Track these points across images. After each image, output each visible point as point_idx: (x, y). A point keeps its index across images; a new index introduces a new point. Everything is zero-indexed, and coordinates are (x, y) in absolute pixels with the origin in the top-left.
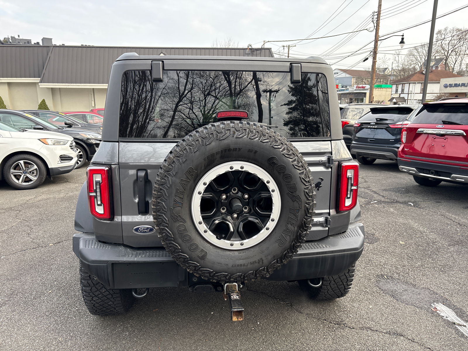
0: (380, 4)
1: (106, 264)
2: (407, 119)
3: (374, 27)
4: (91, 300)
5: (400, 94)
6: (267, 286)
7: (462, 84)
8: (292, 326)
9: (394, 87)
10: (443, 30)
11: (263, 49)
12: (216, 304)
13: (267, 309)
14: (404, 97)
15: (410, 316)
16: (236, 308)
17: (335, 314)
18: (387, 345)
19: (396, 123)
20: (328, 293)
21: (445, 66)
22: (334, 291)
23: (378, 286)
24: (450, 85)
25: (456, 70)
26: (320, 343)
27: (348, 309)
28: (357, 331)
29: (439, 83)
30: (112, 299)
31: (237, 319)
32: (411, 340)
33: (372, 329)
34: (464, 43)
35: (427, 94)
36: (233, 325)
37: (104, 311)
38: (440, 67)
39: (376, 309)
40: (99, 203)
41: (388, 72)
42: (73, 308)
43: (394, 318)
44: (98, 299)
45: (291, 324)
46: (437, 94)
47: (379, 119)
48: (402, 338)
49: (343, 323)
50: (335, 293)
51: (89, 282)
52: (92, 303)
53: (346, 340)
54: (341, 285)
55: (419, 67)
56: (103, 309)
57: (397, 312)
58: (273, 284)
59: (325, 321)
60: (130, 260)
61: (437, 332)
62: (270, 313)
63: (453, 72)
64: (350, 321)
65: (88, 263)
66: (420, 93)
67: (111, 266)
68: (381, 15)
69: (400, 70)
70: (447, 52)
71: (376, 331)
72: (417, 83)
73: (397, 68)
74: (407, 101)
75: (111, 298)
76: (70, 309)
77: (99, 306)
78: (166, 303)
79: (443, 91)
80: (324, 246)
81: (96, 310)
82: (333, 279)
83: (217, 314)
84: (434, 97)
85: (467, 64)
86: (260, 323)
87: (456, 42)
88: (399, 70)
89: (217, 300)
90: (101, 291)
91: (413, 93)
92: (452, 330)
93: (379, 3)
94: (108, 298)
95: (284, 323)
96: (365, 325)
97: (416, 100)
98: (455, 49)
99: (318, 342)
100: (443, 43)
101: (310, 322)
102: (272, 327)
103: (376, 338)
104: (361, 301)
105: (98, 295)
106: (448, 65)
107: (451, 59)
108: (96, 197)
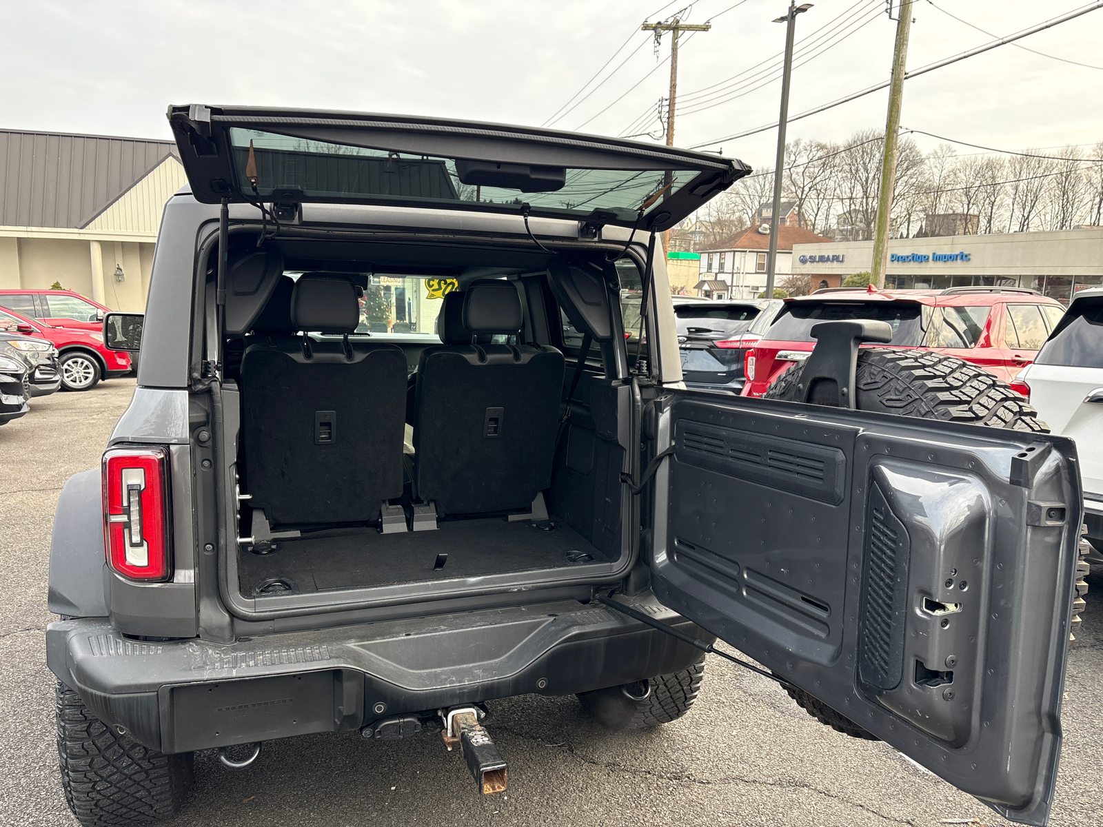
0: (673, 83)
1: (155, 693)
2: (750, 330)
3: (664, 129)
4: (91, 790)
5: (716, 274)
6: (508, 711)
7: (833, 256)
8: (581, 795)
9: (705, 257)
10: (792, 143)
11: (425, 163)
12: (398, 767)
13: (519, 764)
14: (724, 281)
15: (812, 744)
16: (489, 763)
17: (667, 758)
18: (781, 810)
19: (729, 338)
20: (651, 712)
21: (799, 219)
22: (663, 707)
23: (741, 688)
24: (811, 257)
25: (819, 227)
26: (647, 824)
27: (691, 743)
28: (717, 788)
29: (791, 253)
30: (147, 784)
31: (493, 790)
32: (824, 792)
33: (746, 779)
34: (831, 173)
35: (775, 276)
36: (448, 810)
37: (121, 816)
38: (788, 220)
39: (746, 736)
40: (136, 539)
41: (690, 225)
42: (22, 820)
43: (783, 750)
44: (108, 788)
45: (577, 792)
46: (788, 276)
47: (694, 330)
48: (806, 790)
49: (686, 773)
50: (665, 711)
51: (86, 744)
52: (93, 799)
53: (698, 809)
54: (677, 692)
55: (748, 219)
56: (120, 810)
57: (787, 738)
58: (520, 706)
59: (648, 776)
60: (221, 677)
61: (869, 771)
62: (526, 771)
63: (813, 231)
64: (700, 768)
65: (103, 694)
66: (754, 272)
67: (168, 696)
68: (677, 106)
69: (713, 223)
70: (801, 189)
71: (754, 781)
72: (749, 252)
73: (707, 219)
74: (730, 288)
75: (144, 780)
76: (12, 822)
77: (109, 805)
78: (271, 778)
79: (798, 269)
80: (655, 609)
81: (101, 816)
82: (663, 680)
83: (405, 788)
84: (783, 283)
85: (838, 216)
86: (510, 797)
87: (817, 170)
88: (710, 222)
89: (398, 755)
90: (117, 764)
91: (743, 273)
92: (896, 764)
93: (671, 81)
94: (135, 781)
95: (563, 791)
96: (729, 773)
97: (749, 287)
98: (816, 185)
99: (642, 821)
100: (794, 171)
101: (618, 782)
102: (537, 803)
103: (757, 797)
104: (713, 724)
105: (110, 776)
106: (804, 217)
107: (809, 204)
108: (128, 525)
